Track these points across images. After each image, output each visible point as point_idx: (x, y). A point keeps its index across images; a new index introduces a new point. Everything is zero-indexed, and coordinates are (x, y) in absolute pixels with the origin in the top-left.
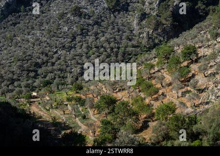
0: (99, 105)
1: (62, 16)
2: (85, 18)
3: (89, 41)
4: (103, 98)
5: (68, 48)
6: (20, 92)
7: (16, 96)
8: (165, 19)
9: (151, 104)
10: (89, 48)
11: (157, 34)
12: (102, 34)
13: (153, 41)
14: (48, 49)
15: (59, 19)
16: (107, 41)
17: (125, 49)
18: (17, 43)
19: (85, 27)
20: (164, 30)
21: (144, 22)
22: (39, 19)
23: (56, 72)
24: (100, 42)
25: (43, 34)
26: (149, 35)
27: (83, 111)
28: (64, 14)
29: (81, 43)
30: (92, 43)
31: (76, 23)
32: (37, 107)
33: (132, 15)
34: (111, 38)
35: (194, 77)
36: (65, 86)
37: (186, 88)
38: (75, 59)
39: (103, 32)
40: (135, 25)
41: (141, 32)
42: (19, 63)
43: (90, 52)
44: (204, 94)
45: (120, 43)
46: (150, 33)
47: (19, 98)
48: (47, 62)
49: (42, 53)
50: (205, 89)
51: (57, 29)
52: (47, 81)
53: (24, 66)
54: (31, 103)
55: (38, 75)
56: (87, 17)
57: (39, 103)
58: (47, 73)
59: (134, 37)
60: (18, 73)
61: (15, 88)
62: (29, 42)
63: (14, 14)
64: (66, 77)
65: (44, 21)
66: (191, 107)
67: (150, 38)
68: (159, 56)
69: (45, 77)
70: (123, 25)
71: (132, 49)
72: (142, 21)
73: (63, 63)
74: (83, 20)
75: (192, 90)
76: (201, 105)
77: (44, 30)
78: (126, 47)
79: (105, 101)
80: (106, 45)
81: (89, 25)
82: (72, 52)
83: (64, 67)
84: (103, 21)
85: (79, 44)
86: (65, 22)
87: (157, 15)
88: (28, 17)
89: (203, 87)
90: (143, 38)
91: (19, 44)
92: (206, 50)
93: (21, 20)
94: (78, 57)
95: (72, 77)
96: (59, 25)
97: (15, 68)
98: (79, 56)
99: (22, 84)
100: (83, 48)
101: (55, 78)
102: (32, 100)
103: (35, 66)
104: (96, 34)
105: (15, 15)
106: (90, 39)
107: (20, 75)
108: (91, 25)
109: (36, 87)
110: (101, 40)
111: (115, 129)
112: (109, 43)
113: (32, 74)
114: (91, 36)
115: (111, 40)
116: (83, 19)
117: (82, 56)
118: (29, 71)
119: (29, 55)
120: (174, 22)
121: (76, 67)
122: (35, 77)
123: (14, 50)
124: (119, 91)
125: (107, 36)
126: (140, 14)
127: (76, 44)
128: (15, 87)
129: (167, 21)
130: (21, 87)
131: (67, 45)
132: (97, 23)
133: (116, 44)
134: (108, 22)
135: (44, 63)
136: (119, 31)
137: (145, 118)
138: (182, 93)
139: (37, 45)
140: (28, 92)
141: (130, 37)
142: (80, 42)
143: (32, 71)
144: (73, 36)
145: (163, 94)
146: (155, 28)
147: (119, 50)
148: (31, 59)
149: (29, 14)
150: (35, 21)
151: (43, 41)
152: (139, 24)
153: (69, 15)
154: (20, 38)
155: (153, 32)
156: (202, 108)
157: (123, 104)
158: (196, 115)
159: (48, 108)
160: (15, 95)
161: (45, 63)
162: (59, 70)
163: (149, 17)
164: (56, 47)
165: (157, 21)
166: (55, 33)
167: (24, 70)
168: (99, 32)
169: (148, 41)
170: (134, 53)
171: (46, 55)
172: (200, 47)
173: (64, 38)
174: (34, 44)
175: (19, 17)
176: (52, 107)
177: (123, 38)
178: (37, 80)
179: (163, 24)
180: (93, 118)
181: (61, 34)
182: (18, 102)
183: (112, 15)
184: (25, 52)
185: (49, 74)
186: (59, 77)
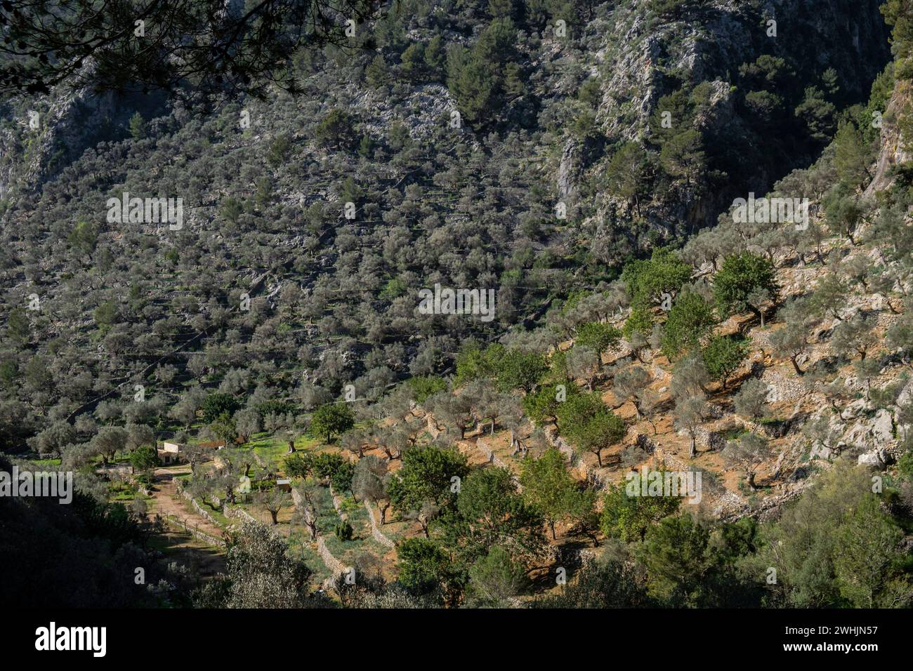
0: (398, 487)
1: (285, 149)
2: (371, 158)
3: (386, 245)
4: (415, 457)
5: (305, 273)
6: (117, 442)
7: (100, 458)
8: (678, 157)
9: (593, 479)
10: (384, 270)
11: (647, 215)
12: (435, 216)
13: (632, 241)
14: (228, 275)
15: (272, 161)
16: (455, 242)
17: (524, 275)
18: (111, 257)
19: (372, 192)
20: (673, 200)
21: (596, 170)
22: (196, 163)
23: (256, 365)
24: (427, 247)
25: (211, 220)
26: (614, 218)
27: (344, 511)
28: (293, 141)
29: (355, 254)
30: (396, 251)
31: (336, 176)
32: (177, 497)
33: (551, 144)
34: (470, 233)
35: (759, 377)
36: (289, 418)
37: (727, 417)
38: (331, 313)
39: (438, 208)
40: (562, 182)
41: (587, 209)
42: (116, 332)
43: (389, 288)
44: (792, 439)
45: (506, 251)
46: (621, 212)
47: (109, 466)
48: (224, 326)
49: (207, 293)
50: (796, 419)
51: (266, 201)
52: (222, 397)
53: (136, 341)
54: (153, 484)
55: (189, 376)
56: (378, 153)
57: (186, 484)
58: (223, 367)
59: (558, 229)
60: (112, 367)
61: (98, 427)
62: (156, 251)
63: (101, 144)
64: (296, 384)
65: (217, 169)
66: (742, 487)
67: (618, 231)
68: (638, 299)
69: (215, 383)
70: (516, 182)
71: (549, 272)
72: (588, 166)
73: (284, 329)
74: (364, 163)
75: (749, 424)
76: (777, 483)
77: (213, 203)
78: (528, 266)
79: (422, 469)
80: (450, 258)
81: (385, 182)
82: (319, 288)
83: (290, 343)
84: (440, 167)
85: (347, 257)
86: (293, 172)
87: (646, 141)
88: (156, 154)
89: (789, 414)
90: (593, 230)
91: (120, 260)
92: (811, 271)
93: (131, 167)
94: (344, 306)
95: (319, 382)
96: (273, 183)
97: (99, 351)
98: (345, 300)
99: (126, 409)
100: (362, 269)
101: (252, 387)
102: (161, 471)
103: (177, 340)
104: (414, 217)
105: (107, 149)
106: (391, 236)
107: (119, 379)
108: (392, 182)
109: (179, 423)
110: (432, 239)
111: (453, 576)
112: (463, 253)
113: (166, 373)
114: (395, 223)
115: (470, 239)
116: (363, 159)
117: (356, 302)
118: (153, 360)
119: (157, 301)
120: (711, 167)
121: (333, 344)
122: (177, 384)
123: (99, 280)
124: (486, 431)
125: (457, 223)
126: (580, 138)
127: (334, 258)
128: (98, 421)
129: (685, 163)
130: (123, 423)
131: (301, 260)
132: (416, 176)
133: (489, 256)
134: (460, 173)
135: (211, 331)
136: (500, 204)
137: (570, 533)
138: (712, 435)
139: (186, 262)
140: (146, 439)
141: (543, 228)
142: (352, 249)
143: (164, 361)
144: (325, 226)
145: (641, 442)
146: (637, 192)
147: (499, 277)
148: (161, 316)
149: (159, 143)
150: (182, 172)
151: (209, 245)
152: (577, 177)
153: (311, 148)
154: (122, 235)
155: (630, 207)
156: (779, 494)
157: (489, 480)
158: (756, 518)
159: (217, 502)
160: (95, 454)
161: (216, 330)
162: (271, 355)
163: (613, 150)
164: (260, 269)
165: (648, 166)
166: (258, 214)
167: (135, 358)
168: (423, 208)
169: (614, 241)
170: (557, 288)
171: (219, 301)
172: (790, 263)
173: (292, 235)
174: (175, 259)
175: (124, 155)
176: (232, 499)
177: (518, 230)
178: (183, 396)
179: (671, 178)
180: (378, 535)
181: (278, 217)
182: (107, 480)
183: (475, 146)
184: (139, 289)
185: (232, 373)
186: (270, 383)
